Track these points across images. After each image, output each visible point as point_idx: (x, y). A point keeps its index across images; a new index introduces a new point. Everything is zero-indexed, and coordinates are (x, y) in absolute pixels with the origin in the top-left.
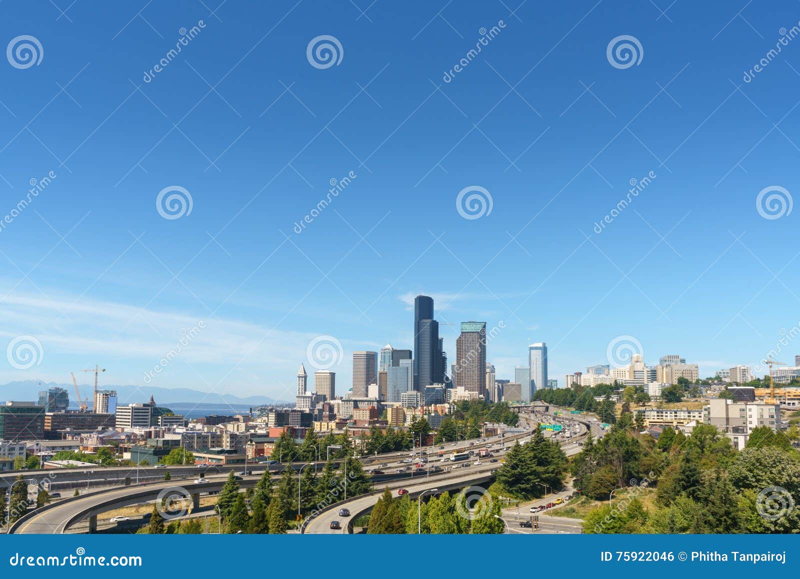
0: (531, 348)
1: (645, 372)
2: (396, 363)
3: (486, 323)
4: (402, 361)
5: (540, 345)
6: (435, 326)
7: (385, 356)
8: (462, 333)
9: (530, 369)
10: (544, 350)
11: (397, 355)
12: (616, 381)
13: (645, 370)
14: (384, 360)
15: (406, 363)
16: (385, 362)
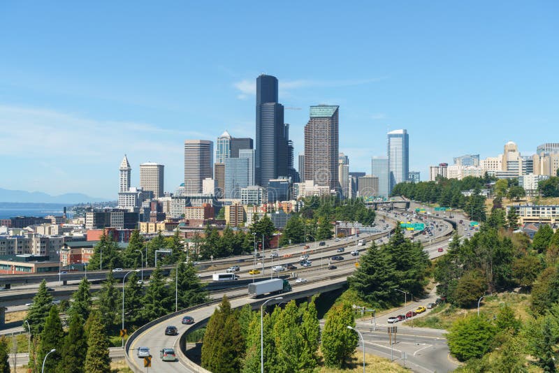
0: (390, 136)
1: (520, 163)
2: (234, 154)
3: (339, 107)
4: (241, 152)
5: (401, 132)
6: (280, 111)
7: (221, 145)
8: (311, 119)
9: (389, 159)
10: (406, 137)
11: (236, 145)
12: (486, 173)
13: (520, 160)
14: (221, 150)
15: (246, 153)
16: (221, 153)
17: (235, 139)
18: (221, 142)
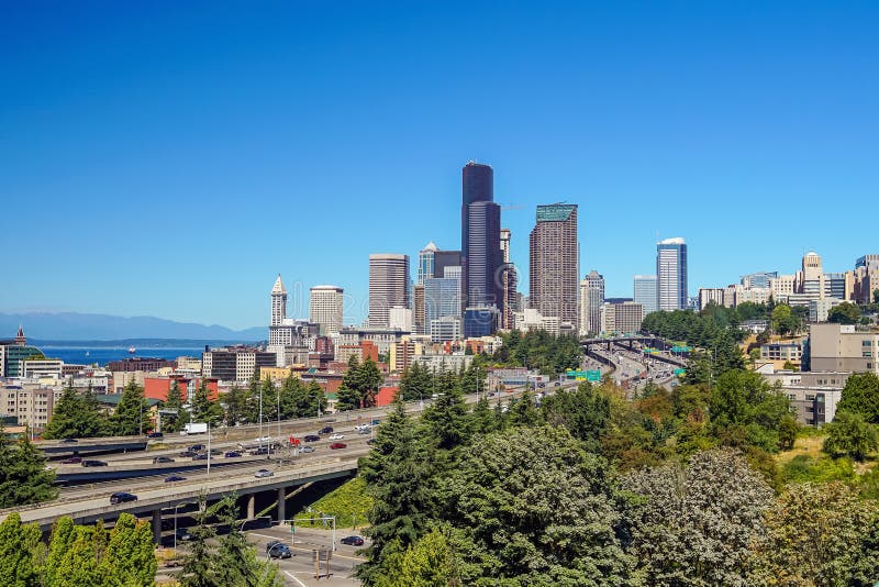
0: (661, 247)
2: (438, 273)
3: (577, 206)
4: (447, 269)
6: (493, 214)
7: (425, 261)
8: (539, 223)
9: (659, 280)
10: (683, 248)
11: (441, 260)
13: (823, 278)
14: (425, 267)
15: (453, 271)
16: (425, 270)
17: (441, 253)
18: (425, 257)
